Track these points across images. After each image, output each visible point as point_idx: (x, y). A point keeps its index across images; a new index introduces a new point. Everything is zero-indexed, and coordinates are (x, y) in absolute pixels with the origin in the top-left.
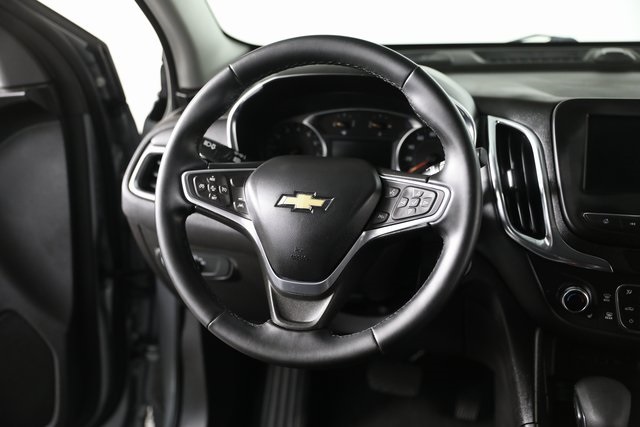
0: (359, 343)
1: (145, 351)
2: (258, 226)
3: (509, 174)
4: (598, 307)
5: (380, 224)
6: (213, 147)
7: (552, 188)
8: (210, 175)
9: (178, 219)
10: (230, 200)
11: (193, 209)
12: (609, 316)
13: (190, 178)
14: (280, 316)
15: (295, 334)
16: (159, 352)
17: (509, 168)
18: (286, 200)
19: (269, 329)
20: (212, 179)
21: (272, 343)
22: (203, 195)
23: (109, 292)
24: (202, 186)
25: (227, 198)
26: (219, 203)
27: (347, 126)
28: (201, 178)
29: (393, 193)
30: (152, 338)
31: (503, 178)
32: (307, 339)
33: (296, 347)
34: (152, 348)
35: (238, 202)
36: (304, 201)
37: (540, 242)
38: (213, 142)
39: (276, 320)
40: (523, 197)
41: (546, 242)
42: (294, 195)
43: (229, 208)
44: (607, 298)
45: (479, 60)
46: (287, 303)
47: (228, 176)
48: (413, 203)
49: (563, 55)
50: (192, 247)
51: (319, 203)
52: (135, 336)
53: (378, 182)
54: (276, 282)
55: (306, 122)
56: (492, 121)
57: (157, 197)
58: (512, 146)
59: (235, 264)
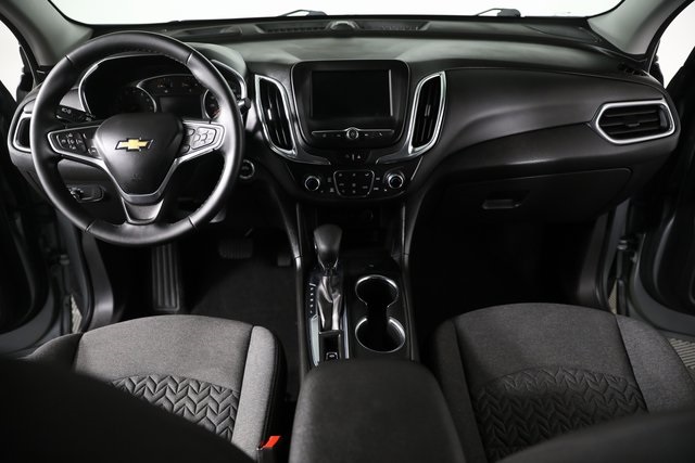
0: (183, 226)
1: (59, 259)
2: (107, 163)
3: (269, 111)
4: (325, 186)
5: (185, 153)
6: (69, 112)
7: (294, 118)
8: (68, 133)
9: (51, 165)
10: (86, 148)
11: (61, 157)
12: (332, 190)
13: (54, 136)
14: (132, 217)
15: (143, 227)
16: (69, 258)
17: (269, 107)
18: (122, 145)
19: (127, 227)
20: (70, 135)
21: (130, 234)
22: (66, 147)
23: (18, 221)
24: (64, 141)
25: (83, 146)
26: (78, 151)
27: (168, 87)
28: (62, 136)
29: (190, 132)
30: (62, 249)
31: (266, 114)
32: (151, 228)
33: (145, 235)
34: (63, 256)
35: (91, 149)
36: (134, 144)
37: (290, 152)
38: (69, 108)
39: (130, 220)
40: (278, 125)
41: (293, 152)
42: (127, 141)
43: (86, 153)
44: (329, 180)
45: (260, 31)
46: (136, 209)
47: (81, 132)
48: (203, 137)
49: (313, 25)
50: (65, 182)
51: (144, 144)
52: (48, 250)
53: (181, 126)
54: (126, 197)
55: (138, 86)
56: (257, 77)
57: (32, 149)
58: (270, 93)
59: (104, 189)
